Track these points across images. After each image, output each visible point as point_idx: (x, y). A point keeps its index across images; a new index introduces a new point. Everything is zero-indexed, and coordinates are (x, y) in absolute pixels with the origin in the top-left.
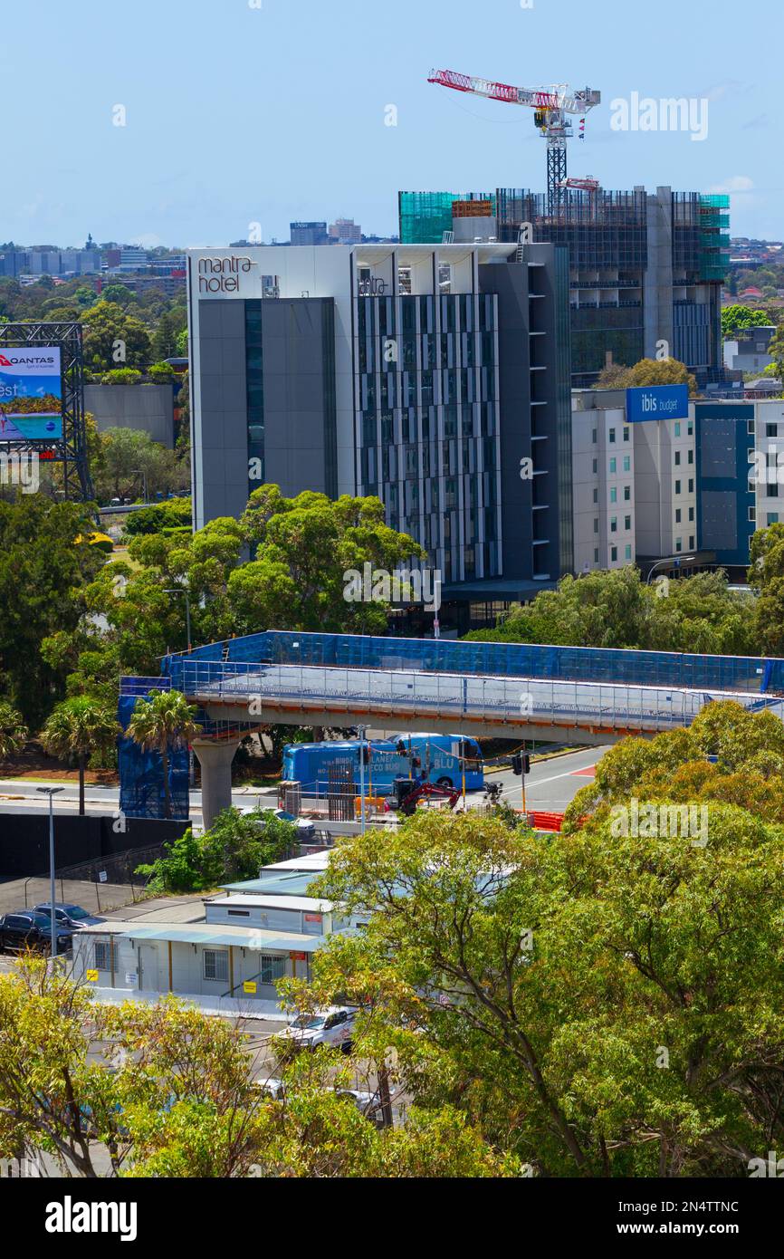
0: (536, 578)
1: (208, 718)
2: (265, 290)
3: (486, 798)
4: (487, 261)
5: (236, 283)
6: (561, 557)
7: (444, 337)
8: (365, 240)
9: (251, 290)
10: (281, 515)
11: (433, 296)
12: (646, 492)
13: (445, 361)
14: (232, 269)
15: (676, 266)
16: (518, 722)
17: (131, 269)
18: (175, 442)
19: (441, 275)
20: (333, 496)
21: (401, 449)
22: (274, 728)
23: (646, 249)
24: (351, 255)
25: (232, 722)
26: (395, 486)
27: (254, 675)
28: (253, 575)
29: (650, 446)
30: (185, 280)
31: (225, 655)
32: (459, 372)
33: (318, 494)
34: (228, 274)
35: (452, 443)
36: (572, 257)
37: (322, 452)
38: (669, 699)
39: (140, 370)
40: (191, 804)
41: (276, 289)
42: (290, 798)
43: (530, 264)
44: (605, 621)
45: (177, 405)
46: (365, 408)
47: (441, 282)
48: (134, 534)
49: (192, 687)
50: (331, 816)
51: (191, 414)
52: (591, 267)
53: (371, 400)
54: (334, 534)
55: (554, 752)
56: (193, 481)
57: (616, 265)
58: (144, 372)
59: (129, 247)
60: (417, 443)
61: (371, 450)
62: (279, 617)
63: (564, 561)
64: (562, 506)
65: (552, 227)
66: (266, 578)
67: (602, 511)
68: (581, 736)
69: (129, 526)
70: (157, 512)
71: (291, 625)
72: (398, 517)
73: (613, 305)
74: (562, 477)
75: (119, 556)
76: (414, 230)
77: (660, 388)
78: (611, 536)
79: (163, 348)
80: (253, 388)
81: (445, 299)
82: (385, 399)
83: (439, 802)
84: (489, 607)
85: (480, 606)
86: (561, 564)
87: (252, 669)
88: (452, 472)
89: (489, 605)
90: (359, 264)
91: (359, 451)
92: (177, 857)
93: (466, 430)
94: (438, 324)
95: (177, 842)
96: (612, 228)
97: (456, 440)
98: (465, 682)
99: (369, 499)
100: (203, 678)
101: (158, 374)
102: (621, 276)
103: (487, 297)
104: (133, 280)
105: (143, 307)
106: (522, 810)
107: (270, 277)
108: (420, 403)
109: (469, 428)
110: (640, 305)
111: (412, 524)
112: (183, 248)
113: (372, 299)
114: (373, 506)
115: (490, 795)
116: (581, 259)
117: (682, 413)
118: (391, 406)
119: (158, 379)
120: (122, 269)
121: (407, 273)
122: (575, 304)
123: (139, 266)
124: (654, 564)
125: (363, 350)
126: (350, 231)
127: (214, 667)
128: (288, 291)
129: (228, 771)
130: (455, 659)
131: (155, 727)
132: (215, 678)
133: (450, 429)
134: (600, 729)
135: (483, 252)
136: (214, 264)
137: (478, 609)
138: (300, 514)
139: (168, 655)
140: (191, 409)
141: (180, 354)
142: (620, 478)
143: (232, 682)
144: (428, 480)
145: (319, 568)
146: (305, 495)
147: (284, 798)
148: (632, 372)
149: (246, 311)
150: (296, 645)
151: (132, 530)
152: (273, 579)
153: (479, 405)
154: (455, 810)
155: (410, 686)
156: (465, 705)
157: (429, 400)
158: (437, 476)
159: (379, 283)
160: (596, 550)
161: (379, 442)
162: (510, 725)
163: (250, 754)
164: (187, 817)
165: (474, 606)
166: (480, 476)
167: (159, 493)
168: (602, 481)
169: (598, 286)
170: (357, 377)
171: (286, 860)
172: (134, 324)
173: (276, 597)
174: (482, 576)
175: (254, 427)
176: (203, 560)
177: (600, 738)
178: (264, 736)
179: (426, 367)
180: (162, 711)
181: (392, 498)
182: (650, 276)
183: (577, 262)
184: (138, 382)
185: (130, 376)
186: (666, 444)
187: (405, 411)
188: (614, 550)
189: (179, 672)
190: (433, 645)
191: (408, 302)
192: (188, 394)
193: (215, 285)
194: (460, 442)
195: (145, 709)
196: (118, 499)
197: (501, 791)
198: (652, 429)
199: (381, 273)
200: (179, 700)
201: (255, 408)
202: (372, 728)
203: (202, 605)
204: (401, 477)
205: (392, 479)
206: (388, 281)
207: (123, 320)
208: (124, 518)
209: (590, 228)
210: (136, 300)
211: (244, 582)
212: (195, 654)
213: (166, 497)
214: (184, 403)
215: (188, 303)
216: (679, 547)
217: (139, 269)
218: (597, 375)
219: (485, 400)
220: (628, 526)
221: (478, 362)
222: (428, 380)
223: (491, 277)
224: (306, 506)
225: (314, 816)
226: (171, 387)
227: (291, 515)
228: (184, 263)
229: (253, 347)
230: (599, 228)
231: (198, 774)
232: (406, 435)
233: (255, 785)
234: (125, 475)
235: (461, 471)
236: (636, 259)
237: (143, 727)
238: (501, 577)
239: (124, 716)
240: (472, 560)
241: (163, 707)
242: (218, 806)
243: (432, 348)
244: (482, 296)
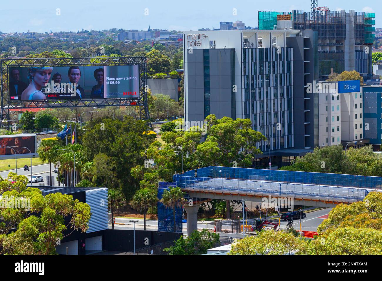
0: (305, 148)
1: (189, 197)
2: (211, 46)
3: (287, 226)
4: (289, 36)
5: (201, 43)
6: (314, 141)
7: (274, 63)
8: (246, 28)
9: (206, 46)
10: (215, 125)
11: (270, 48)
12: (345, 118)
13: (274, 71)
14: (199, 38)
15: (356, 38)
16: (299, 199)
17: (164, 38)
18: (179, 99)
19: (273, 41)
20: (234, 118)
21: (258, 102)
22: (212, 200)
23: (345, 32)
24: (241, 34)
25: (197, 198)
26: (256, 115)
27: (205, 181)
28: (205, 147)
29: (346, 102)
30: (183, 42)
31: (195, 174)
32: (279, 75)
33: (229, 118)
34: (198, 40)
35: (276, 100)
36: (319, 35)
37: (230, 103)
38: (352, 191)
39: (167, 74)
40: (183, 227)
41: (215, 45)
42: (218, 225)
43: (304, 37)
44: (330, 163)
45: (179, 86)
46: (246, 87)
47: (273, 43)
48: (164, 131)
49: (184, 185)
50: (232, 232)
51: (184, 89)
52: (326, 38)
53: (248, 85)
54: (234, 132)
55: (312, 210)
56: (185, 113)
57: (335, 38)
58: (168, 74)
59: (163, 30)
60: (264, 100)
61: (247, 102)
62: (215, 161)
63: (315, 142)
64: (315, 122)
65: (312, 24)
66: (210, 148)
67: (329, 124)
68: (321, 204)
69: (162, 129)
70: (172, 124)
71: (219, 164)
72: (257, 126)
73: (333, 52)
74: (315, 112)
75: (159, 139)
76: (263, 25)
77: (350, 82)
78: (332, 133)
79: (175, 66)
80: (206, 81)
81: (274, 49)
82: (253, 85)
83: (271, 227)
84: (289, 158)
85: (286, 158)
86: (315, 143)
87: (205, 179)
88: (276, 111)
89: (289, 157)
90: (244, 37)
91: (243, 103)
92: (178, 245)
93: (281, 96)
94: (272, 58)
95: (178, 240)
96: (333, 25)
97: (278, 99)
98: (280, 185)
99: (247, 120)
100: (187, 182)
101: (173, 75)
102: (336, 41)
103: (289, 49)
104: (164, 42)
105: (167, 51)
106: (300, 230)
107: (213, 41)
108: (265, 86)
109: (282, 95)
110: (343, 52)
111: (262, 129)
112: (182, 31)
113: (248, 49)
114: (248, 122)
115: (289, 225)
116: (322, 35)
117: (358, 90)
118: (255, 87)
119: (173, 77)
120: (160, 38)
121: (261, 40)
122: (320, 51)
123: (166, 37)
124: (347, 144)
125: (245, 67)
126: (241, 25)
127: (192, 179)
128: (219, 46)
129: (196, 216)
130: (277, 176)
131: (171, 200)
132: (192, 182)
133: (276, 95)
134: (328, 202)
135: (288, 33)
136: (193, 36)
137: (285, 159)
138: (222, 125)
139: (176, 174)
140: (184, 88)
141: (181, 68)
142: (336, 113)
143: (198, 184)
144: (268, 113)
145: (229, 144)
146: (224, 118)
147: (216, 225)
148: (340, 75)
149: (204, 53)
150: (220, 171)
151: (163, 130)
152: (212, 148)
153: (286, 87)
154: (276, 230)
155: (261, 186)
156: (280, 193)
157: (268, 85)
158: (271, 112)
159: (251, 43)
160: (327, 138)
161: (251, 100)
162: (296, 200)
163: (204, 209)
164: (182, 231)
165: (284, 158)
166: (286, 112)
167: (173, 117)
168: (329, 114)
169: (328, 45)
170: (243, 77)
171: (216, 247)
172: (165, 57)
173: (213, 155)
174: (286, 147)
175: (206, 94)
176: (188, 141)
177: (328, 205)
178: (209, 203)
179: (267, 73)
180: (173, 194)
181: (255, 120)
182: (347, 42)
183: (321, 36)
184: (166, 78)
185: (163, 76)
186: (352, 101)
187: (260, 89)
188: (333, 139)
189: (179, 180)
190: (269, 172)
191: (261, 50)
192: (183, 82)
193: (193, 44)
194: (279, 100)
195: (167, 193)
196: (158, 119)
197: (293, 224)
198: (347, 95)
199: (252, 40)
200: (179, 190)
201: (207, 88)
202: (247, 201)
203: (187, 157)
204: (258, 112)
205: (255, 113)
206: (254, 43)
207: (160, 56)
208: (161, 126)
209: (326, 25)
210: (165, 49)
211: (202, 149)
212: (185, 174)
213: (175, 118)
214: (182, 86)
215: (184, 50)
216: (356, 137)
217: (166, 38)
218: (328, 77)
219: (288, 85)
220: (338, 130)
221: (286, 72)
222: (268, 78)
223: (290, 42)
224: (225, 122)
225: (227, 232)
226: (177, 80)
227: (219, 125)
228: (182, 36)
229: (206, 67)
230: (329, 24)
231: (185, 217)
232: (260, 97)
233: (206, 220)
234: (161, 110)
235: (279, 110)
236: (342, 36)
237: (167, 199)
238: (293, 148)
239: (159, 196)
240: (283, 142)
241: (173, 193)
242: (193, 228)
243: (269, 67)
244: (287, 48)
